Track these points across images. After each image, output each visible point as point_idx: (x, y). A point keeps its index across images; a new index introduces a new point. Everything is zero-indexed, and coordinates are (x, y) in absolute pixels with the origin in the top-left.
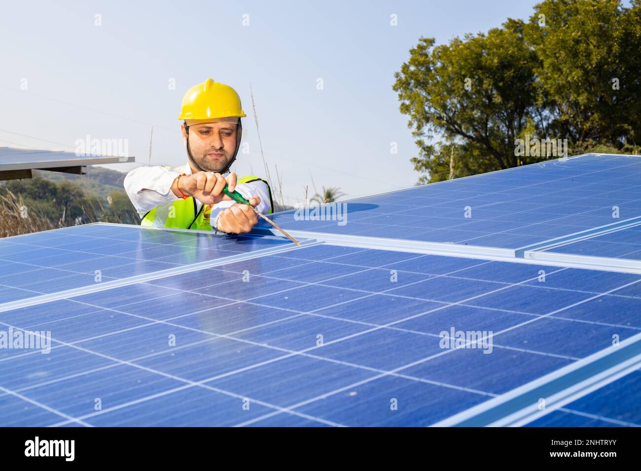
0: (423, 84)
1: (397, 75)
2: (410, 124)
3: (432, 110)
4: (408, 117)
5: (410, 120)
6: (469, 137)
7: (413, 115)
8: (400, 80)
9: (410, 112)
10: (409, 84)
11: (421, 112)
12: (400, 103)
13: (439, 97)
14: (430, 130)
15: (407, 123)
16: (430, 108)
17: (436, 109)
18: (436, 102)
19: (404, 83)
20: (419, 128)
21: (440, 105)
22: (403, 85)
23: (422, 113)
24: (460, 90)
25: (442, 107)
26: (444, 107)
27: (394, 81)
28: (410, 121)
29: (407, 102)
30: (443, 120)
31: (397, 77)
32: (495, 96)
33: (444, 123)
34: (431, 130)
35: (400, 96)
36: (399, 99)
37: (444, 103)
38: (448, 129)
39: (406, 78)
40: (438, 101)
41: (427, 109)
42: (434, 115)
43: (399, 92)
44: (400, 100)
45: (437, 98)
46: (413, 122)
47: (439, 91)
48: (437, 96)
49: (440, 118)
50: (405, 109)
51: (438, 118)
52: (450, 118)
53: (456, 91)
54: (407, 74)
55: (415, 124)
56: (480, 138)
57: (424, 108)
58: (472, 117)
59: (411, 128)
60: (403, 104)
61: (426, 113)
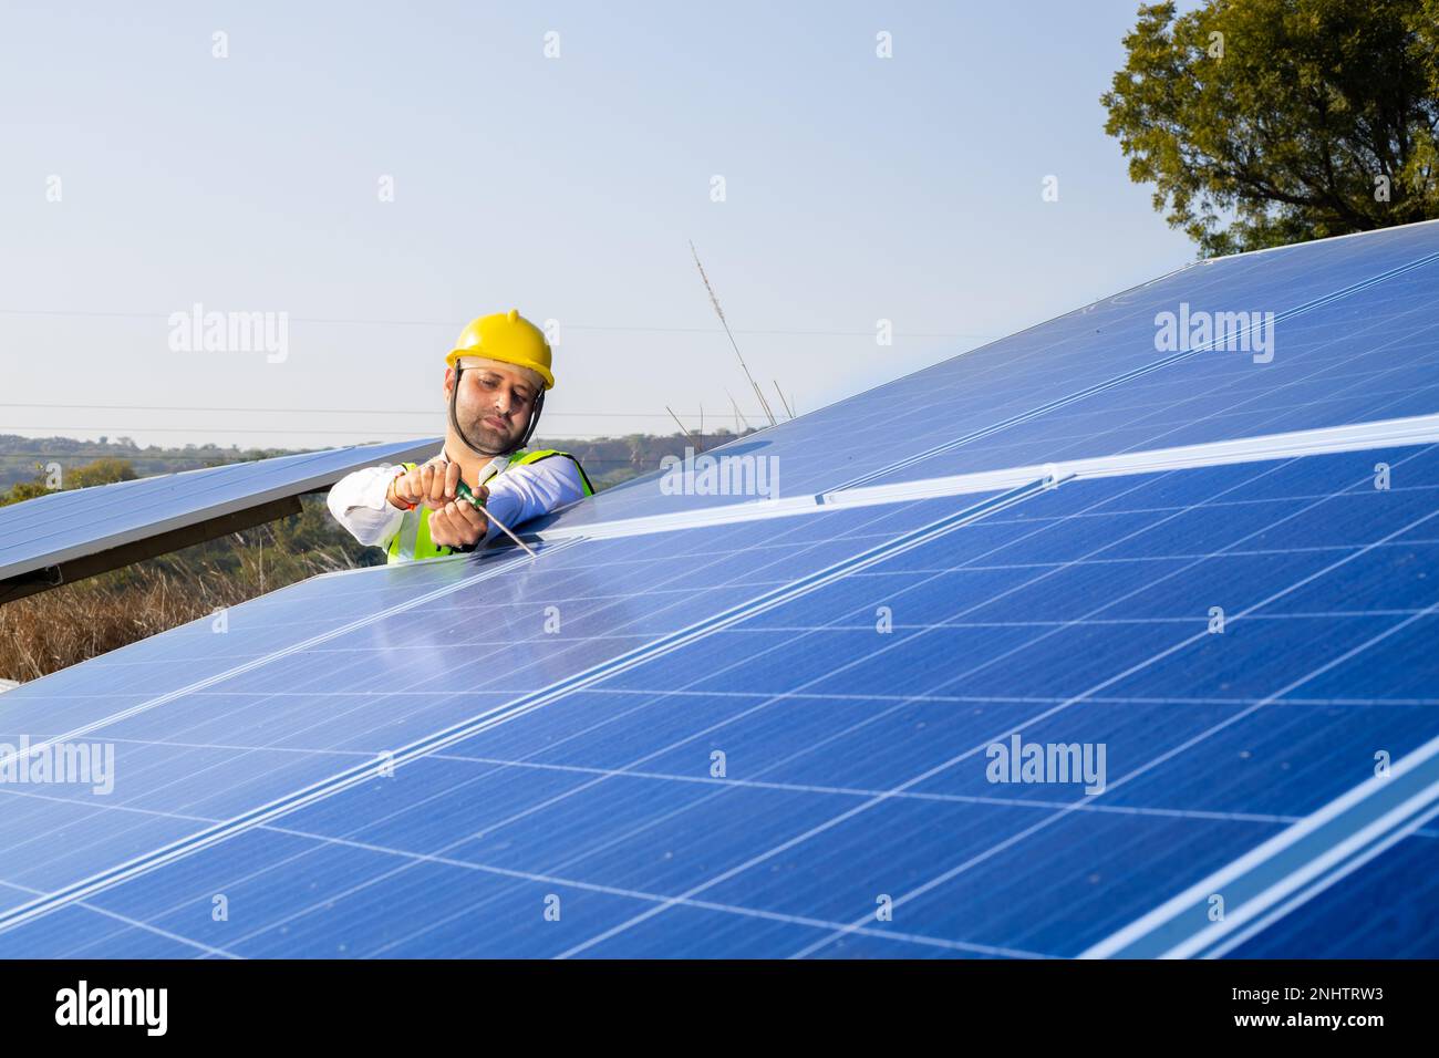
0: (1169, 109)
1: (1107, 101)
2: (1159, 202)
3: (1201, 160)
4: (1151, 187)
5: (1157, 191)
6: (1297, 201)
7: (1162, 181)
8: (1116, 110)
9: (1153, 174)
10: (1140, 113)
11: (1176, 168)
12: (1127, 160)
13: (1208, 129)
14: (1205, 205)
15: (1152, 200)
16: (1194, 155)
17: (1206, 155)
18: (1202, 141)
19: (1127, 114)
20: (1180, 205)
21: (1213, 145)
22: (1125, 119)
23: (1180, 171)
24: (1252, 103)
25: (1219, 148)
26: (1226, 149)
27: (1105, 115)
28: (1155, 195)
29: (1143, 155)
30: (1229, 175)
31: (1109, 106)
32: (1332, 96)
33: (1234, 183)
34: (1208, 205)
35: (1127, 145)
36: (1122, 151)
37: (1222, 140)
38: (1243, 194)
39: (1128, 102)
40: (1207, 138)
41: (1188, 159)
42: (1206, 170)
43: (1122, 137)
44: (1127, 152)
45: (1203, 132)
46: (1163, 196)
47: (1205, 116)
48: (1203, 127)
49: (1221, 174)
50: (1141, 171)
51: (1216, 175)
52: (1243, 168)
53: (1244, 108)
54: (1130, 94)
55: (1171, 199)
56: (1319, 196)
57: (1181, 160)
58: (1290, 157)
59: (1162, 209)
60: (1134, 163)
61: (1189, 169)
